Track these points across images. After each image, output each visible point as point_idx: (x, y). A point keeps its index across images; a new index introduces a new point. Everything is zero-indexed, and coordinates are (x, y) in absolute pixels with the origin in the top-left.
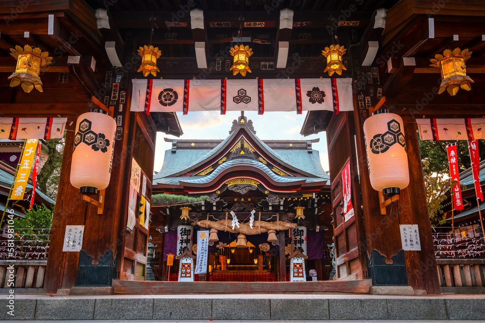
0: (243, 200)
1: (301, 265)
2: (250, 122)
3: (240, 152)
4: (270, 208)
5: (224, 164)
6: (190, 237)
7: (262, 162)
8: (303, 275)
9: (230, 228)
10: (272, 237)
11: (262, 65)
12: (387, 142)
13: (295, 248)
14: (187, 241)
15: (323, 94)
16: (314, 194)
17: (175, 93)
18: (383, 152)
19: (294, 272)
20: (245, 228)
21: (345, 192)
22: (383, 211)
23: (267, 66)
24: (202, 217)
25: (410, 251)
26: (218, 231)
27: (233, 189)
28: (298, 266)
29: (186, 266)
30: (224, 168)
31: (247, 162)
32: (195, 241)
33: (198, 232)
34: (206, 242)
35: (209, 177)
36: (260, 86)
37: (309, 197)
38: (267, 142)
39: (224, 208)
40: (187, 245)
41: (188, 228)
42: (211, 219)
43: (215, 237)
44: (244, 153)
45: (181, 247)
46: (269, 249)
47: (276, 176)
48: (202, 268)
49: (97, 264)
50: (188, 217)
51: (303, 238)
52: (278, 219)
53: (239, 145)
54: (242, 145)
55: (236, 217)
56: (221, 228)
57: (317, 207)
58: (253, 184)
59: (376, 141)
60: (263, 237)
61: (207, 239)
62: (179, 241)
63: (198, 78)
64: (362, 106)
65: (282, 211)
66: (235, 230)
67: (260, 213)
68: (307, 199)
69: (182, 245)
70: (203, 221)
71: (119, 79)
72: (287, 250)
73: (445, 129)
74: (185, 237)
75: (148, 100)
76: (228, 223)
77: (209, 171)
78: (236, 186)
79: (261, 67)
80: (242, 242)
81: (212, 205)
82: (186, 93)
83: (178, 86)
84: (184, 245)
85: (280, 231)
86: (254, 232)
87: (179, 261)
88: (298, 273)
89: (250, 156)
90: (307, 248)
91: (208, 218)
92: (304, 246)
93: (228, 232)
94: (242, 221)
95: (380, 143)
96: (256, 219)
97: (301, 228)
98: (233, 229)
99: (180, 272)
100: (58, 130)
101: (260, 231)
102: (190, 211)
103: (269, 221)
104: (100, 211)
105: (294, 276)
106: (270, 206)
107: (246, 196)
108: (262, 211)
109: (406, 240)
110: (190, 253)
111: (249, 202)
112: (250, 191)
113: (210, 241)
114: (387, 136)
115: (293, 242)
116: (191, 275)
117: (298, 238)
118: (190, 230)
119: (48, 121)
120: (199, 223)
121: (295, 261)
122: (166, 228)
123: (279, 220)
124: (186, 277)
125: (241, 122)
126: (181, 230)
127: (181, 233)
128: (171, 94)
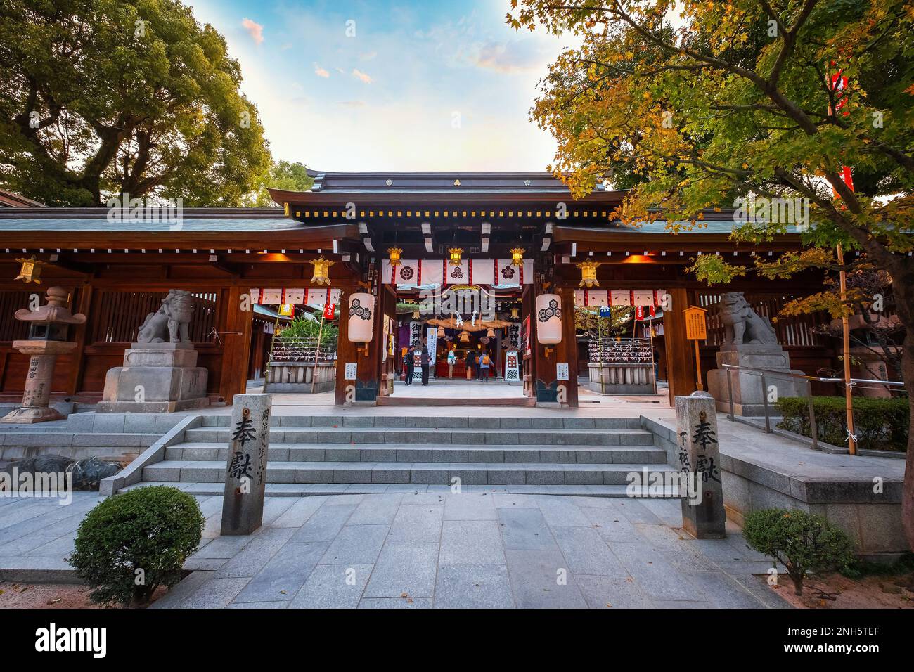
1: (514, 358)
6: (420, 332)
8: (516, 365)
9: (455, 325)
10: (491, 333)
11: (471, 250)
12: (548, 314)
13: (511, 342)
14: (418, 335)
15: (513, 271)
17: (412, 270)
18: (545, 321)
19: (509, 363)
20: (468, 326)
22: (547, 355)
23: (475, 250)
25: (562, 380)
26: (445, 327)
28: (512, 358)
32: (425, 335)
33: (428, 329)
34: (435, 338)
36: (470, 265)
40: (419, 338)
41: (419, 324)
42: (438, 318)
43: (442, 333)
45: (414, 340)
46: (489, 341)
49: (365, 387)
50: (419, 317)
51: (518, 333)
56: (448, 326)
58: (475, 288)
59: (542, 313)
60: (484, 332)
61: (435, 336)
62: (411, 335)
63: (426, 259)
65: (499, 311)
68: (521, 302)
69: (414, 338)
70: (431, 320)
71: (373, 260)
72: (504, 343)
73: (593, 298)
74: (416, 332)
75: (393, 275)
76: (453, 322)
80: (464, 337)
82: (419, 270)
83: (413, 264)
84: (416, 338)
85: (498, 329)
86: (475, 329)
88: (512, 364)
90: (521, 341)
91: (435, 317)
92: (519, 340)
93: (453, 329)
94: (465, 320)
95: (543, 315)
97: (516, 325)
100: (335, 297)
101: (480, 328)
104: (366, 354)
105: (508, 367)
109: (560, 374)
110: (421, 347)
113: (438, 337)
114: (549, 310)
115: (509, 337)
118: (421, 326)
119: (328, 291)
120: (428, 322)
121: (509, 354)
122: (400, 324)
123: (497, 319)
126: (413, 326)
127: (413, 328)
128: (409, 270)
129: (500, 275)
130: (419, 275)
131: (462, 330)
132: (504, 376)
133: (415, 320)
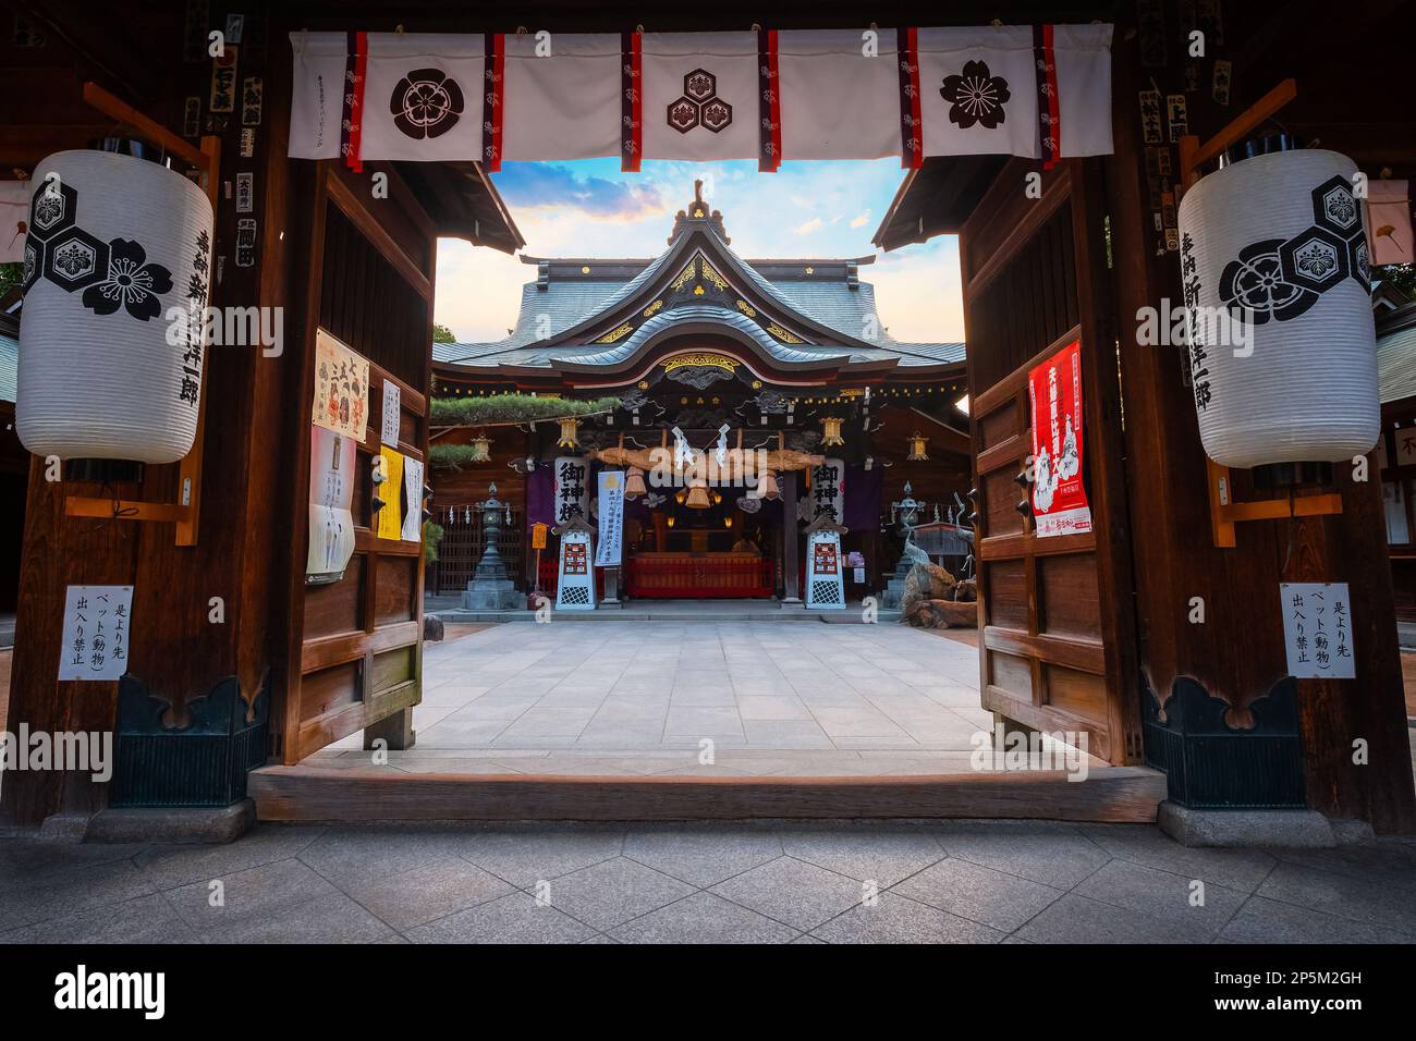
0: (700, 401)
1: (832, 548)
2: (717, 215)
3: (695, 288)
4: (764, 421)
5: (653, 319)
6: (582, 483)
7: (745, 314)
8: (836, 568)
10: (765, 486)
12: (1308, 273)
13: (818, 506)
14: (577, 492)
15: (1001, 90)
16: (868, 388)
17: (453, 88)
18: (1282, 315)
19: (816, 564)
21: (1045, 440)
22: (1225, 536)
24: (607, 440)
25: (1316, 682)
26: (645, 471)
27: (678, 378)
28: (825, 549)
29: (575, 549)
30: (655, 329)
31: (710, 312)
33: (600, 474)
34: (619, 497)
35: (620, 349)
36: (768, 59)
37: (856, 397)
38: (755, 264)
39: (657, 420)
40: (577, 500)
41: (577, 462)
42: (629, 446)
43: (637, 486)
44: (702, 292)
45: (564, 505)
46: (756, 508)
47: (780, 347)
48: (611, 554)
49: (184, 726)
50: (576, 442)
51: (837, 484)
52: (781, 445)
53: (691, 272)
54: (699, 272)
55: (684, 440)
57: (869, 415)
58: (724, 364)
59: (1252, 269)
61: (620, 493)
62: (559, 493)
64: (1152, 132)
65: (790, 426)
67: (740, 432)
68: (849, 401)
69: (566, 499)
70: (609, 449)
72: (802, 510)
74: (572, 484)
77: (621, 332)
78: (684, 370)
80: (699, 499)
81: (630, 415)
83: (461, 60)
84: (571, 500)
85: (786, 473)
87: (558, 538)
88: (826, 564)
89: (718, 299)
90: (845, 507)
91: (621, 444)
92: (838, 503)
94: (699, 448)
95: (1269, 282)
96: (731, 445)
97: (832, 463)
99: (562, 563)
100: (22, 228)
102: (579, 429)
104: (184, 537)
105: (816, 573)
106: (764, 415)
107: (708, 393)
108: (744, 426)
109: (1302, 641)
110: (583, 521)
111: (717, 406)
112: (719, 382)
113: (628, 494)
114: (1308, 248)
115: (813, 494)
116: (586, 569)
117: (825, 484)
118: (582, 468)
120: (601, 455)
121: (818, 539)
122: (529, 462)
123: (785, 448)
124: (575, 573)
125: (696, 215)
126: (562, 469)
127: (563, 475)
128: (437, 90)
129: (935, 109)
130: (493, 114)
132: (802, 595)
133: (566, 452)
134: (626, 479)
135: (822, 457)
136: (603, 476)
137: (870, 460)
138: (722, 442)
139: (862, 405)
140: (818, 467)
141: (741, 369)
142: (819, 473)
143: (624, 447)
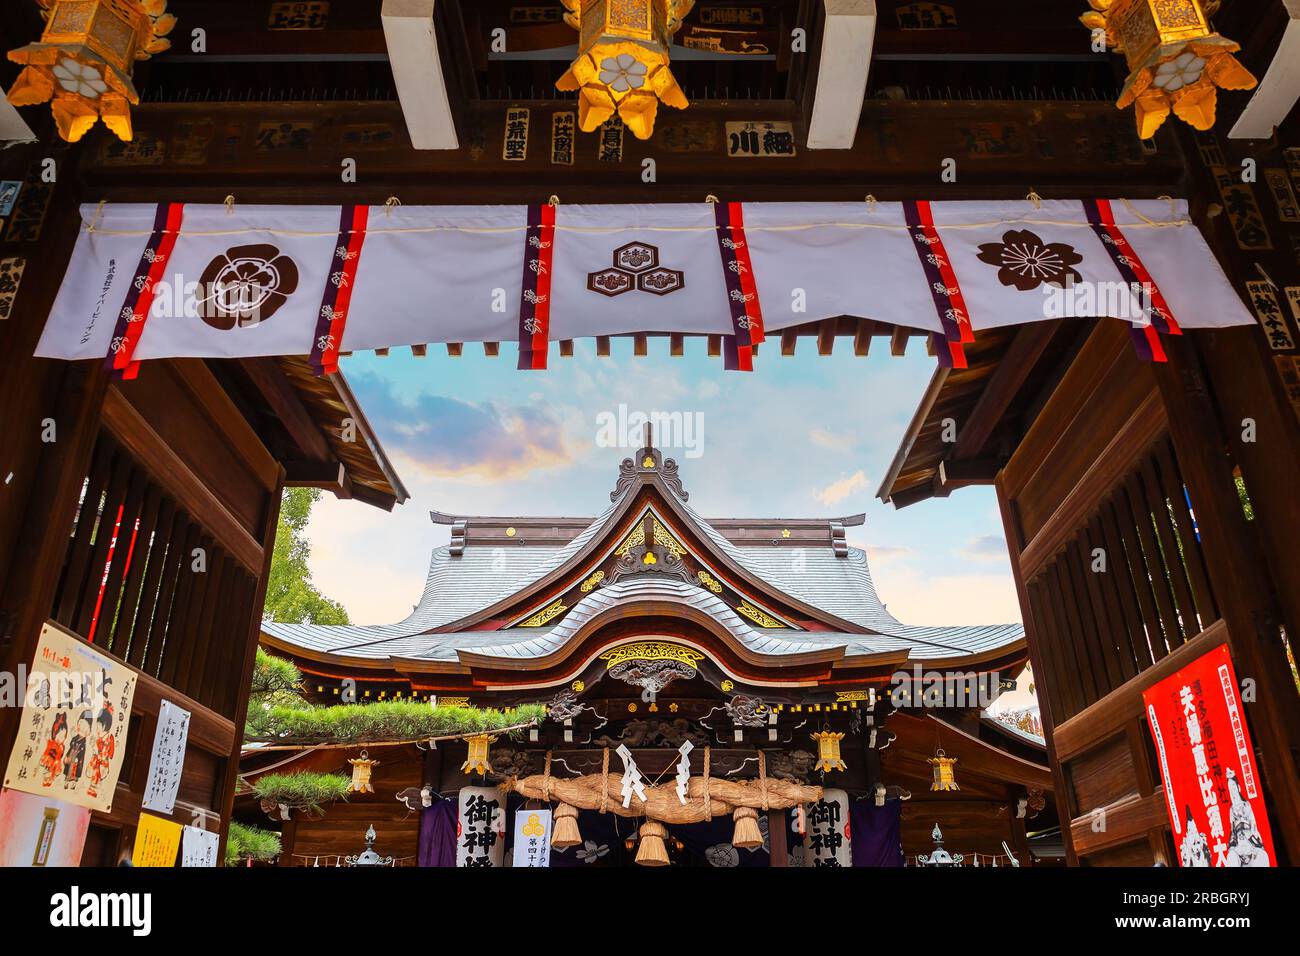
0: (653, 708)
2: (671, 465)
3: (644, 556)
4: (739, 736)
6: (494, 826)
9: (616, 800)
10: (747, 832)
11: (734, 137)
13: (817, 862)
14: (488, 839)
17: (286, 266)
20: (664, 803)
23: (761, 141)
24: (529, 764)
26: (578, 809)
27: (624, 677)
31: (664, 588)
33: (520, 813)
34: (544, 850)
35: (548, 635)
36: (730, 231)
37: (858, 702)
39: (597, 735)
40: (486, 851)
41: (488, 795)
42: (558, 772)
43: (569, 832)
44: (654, 561)
45: (467, 861)
47: (755, 634)
50: (487, 766)
51: (841, 827)
52: (762, 771)
53: (639, 535)
54: (650, 535)
55: (633, 765)
56: (590, 801)
57: (875, 726)
58: (683, 658)
60: (723, 826)
61: (544, 841)
62: (462, 840)
65: (773, 744)
66: (632, 807)
67: (707, 751)
68: (850, 708)
69: (471, 851)
70: (532, 778)
74: (480, 826)
75: (138, 300)
76: (611, 786)
77: (552, 613)
78: (631, 665)
79: (730, 143)
80: (652, 849)
81: (560, 728)
82: (344, 267)
83: (302, 231)
84: (478, 852)
85: (772, 812)
86: (690, 814)
89: (674, 570)
91: (548, 769)
92: (844, 855)
93: (610, 814)
94: (653, 778)
96: (696, 771)
97: (831, 797)
98: (626, 804)
101: (707, 810)
102: (492, 747)
103: (735, 778)
106: (738, 728)
107: (663, 697)
108: (713, 745)
111: (674, 716)
112: (677, 683)
115: (809, 842)
118: (495, 803)
120: (521, 786)
122: (424, 793)
123: (768, 775)
125: (645, 465)
126: (468, 805)
127: (469, 813)
128: (263, 267)
131: (643, 820)
133: (475, 780)
134: (554, 820)
135: (818, 789)
136: (523, 817)
137: (882, 791)
138: (683, 768)
139: (865, 714)
140: (812, 804)
141: (706, 663)
142: (815, 810)
143: (552, 774)
